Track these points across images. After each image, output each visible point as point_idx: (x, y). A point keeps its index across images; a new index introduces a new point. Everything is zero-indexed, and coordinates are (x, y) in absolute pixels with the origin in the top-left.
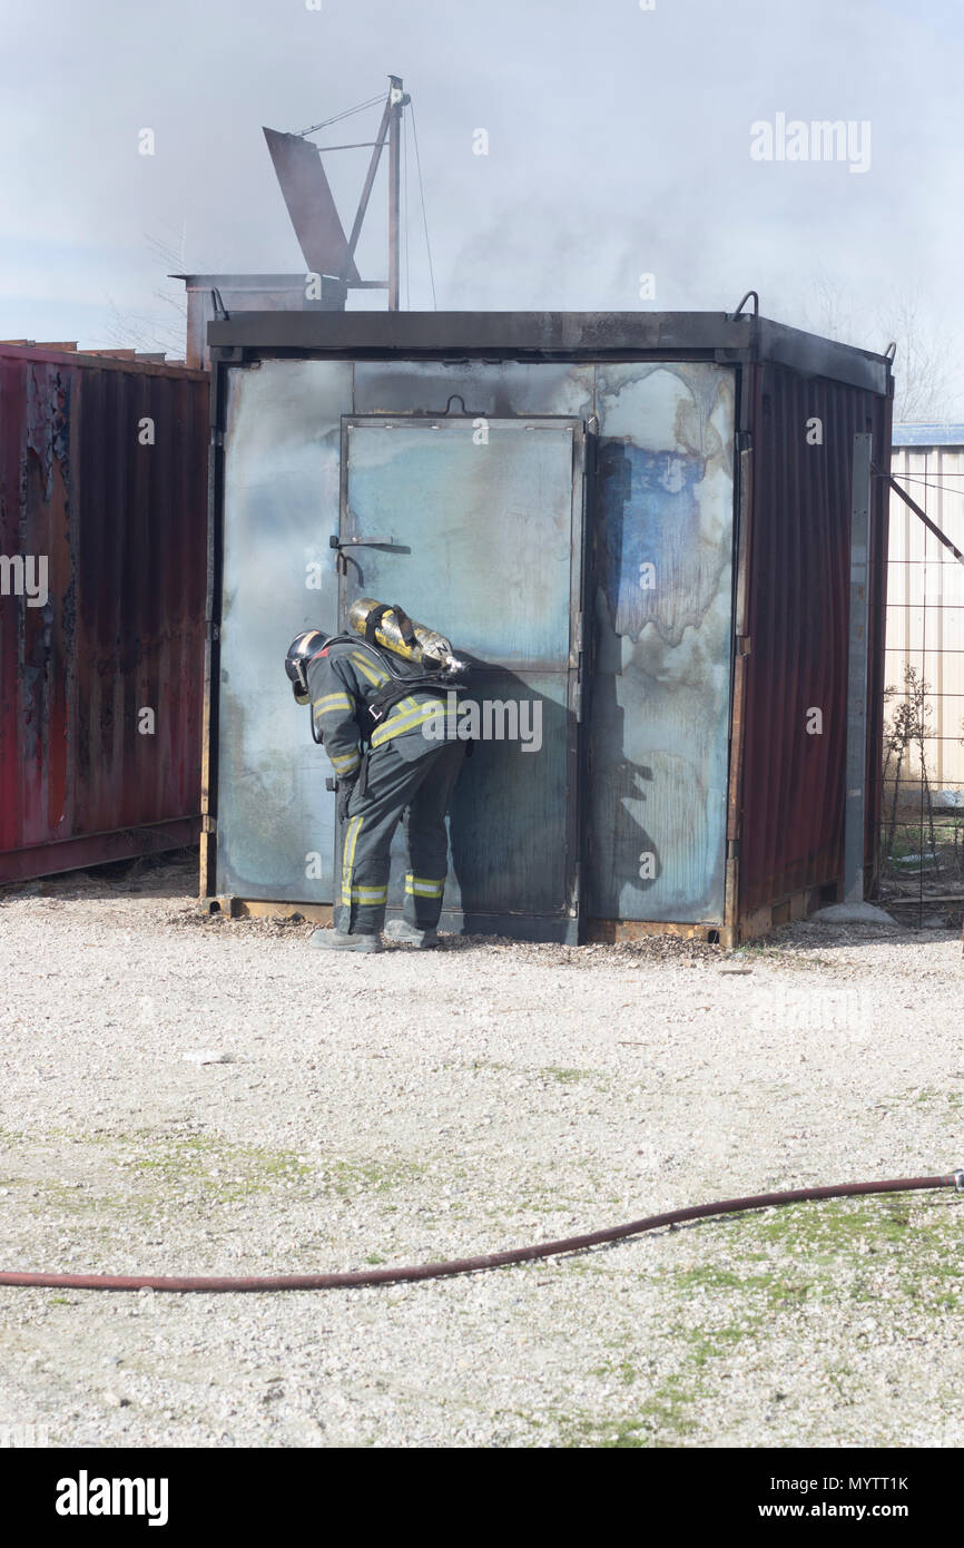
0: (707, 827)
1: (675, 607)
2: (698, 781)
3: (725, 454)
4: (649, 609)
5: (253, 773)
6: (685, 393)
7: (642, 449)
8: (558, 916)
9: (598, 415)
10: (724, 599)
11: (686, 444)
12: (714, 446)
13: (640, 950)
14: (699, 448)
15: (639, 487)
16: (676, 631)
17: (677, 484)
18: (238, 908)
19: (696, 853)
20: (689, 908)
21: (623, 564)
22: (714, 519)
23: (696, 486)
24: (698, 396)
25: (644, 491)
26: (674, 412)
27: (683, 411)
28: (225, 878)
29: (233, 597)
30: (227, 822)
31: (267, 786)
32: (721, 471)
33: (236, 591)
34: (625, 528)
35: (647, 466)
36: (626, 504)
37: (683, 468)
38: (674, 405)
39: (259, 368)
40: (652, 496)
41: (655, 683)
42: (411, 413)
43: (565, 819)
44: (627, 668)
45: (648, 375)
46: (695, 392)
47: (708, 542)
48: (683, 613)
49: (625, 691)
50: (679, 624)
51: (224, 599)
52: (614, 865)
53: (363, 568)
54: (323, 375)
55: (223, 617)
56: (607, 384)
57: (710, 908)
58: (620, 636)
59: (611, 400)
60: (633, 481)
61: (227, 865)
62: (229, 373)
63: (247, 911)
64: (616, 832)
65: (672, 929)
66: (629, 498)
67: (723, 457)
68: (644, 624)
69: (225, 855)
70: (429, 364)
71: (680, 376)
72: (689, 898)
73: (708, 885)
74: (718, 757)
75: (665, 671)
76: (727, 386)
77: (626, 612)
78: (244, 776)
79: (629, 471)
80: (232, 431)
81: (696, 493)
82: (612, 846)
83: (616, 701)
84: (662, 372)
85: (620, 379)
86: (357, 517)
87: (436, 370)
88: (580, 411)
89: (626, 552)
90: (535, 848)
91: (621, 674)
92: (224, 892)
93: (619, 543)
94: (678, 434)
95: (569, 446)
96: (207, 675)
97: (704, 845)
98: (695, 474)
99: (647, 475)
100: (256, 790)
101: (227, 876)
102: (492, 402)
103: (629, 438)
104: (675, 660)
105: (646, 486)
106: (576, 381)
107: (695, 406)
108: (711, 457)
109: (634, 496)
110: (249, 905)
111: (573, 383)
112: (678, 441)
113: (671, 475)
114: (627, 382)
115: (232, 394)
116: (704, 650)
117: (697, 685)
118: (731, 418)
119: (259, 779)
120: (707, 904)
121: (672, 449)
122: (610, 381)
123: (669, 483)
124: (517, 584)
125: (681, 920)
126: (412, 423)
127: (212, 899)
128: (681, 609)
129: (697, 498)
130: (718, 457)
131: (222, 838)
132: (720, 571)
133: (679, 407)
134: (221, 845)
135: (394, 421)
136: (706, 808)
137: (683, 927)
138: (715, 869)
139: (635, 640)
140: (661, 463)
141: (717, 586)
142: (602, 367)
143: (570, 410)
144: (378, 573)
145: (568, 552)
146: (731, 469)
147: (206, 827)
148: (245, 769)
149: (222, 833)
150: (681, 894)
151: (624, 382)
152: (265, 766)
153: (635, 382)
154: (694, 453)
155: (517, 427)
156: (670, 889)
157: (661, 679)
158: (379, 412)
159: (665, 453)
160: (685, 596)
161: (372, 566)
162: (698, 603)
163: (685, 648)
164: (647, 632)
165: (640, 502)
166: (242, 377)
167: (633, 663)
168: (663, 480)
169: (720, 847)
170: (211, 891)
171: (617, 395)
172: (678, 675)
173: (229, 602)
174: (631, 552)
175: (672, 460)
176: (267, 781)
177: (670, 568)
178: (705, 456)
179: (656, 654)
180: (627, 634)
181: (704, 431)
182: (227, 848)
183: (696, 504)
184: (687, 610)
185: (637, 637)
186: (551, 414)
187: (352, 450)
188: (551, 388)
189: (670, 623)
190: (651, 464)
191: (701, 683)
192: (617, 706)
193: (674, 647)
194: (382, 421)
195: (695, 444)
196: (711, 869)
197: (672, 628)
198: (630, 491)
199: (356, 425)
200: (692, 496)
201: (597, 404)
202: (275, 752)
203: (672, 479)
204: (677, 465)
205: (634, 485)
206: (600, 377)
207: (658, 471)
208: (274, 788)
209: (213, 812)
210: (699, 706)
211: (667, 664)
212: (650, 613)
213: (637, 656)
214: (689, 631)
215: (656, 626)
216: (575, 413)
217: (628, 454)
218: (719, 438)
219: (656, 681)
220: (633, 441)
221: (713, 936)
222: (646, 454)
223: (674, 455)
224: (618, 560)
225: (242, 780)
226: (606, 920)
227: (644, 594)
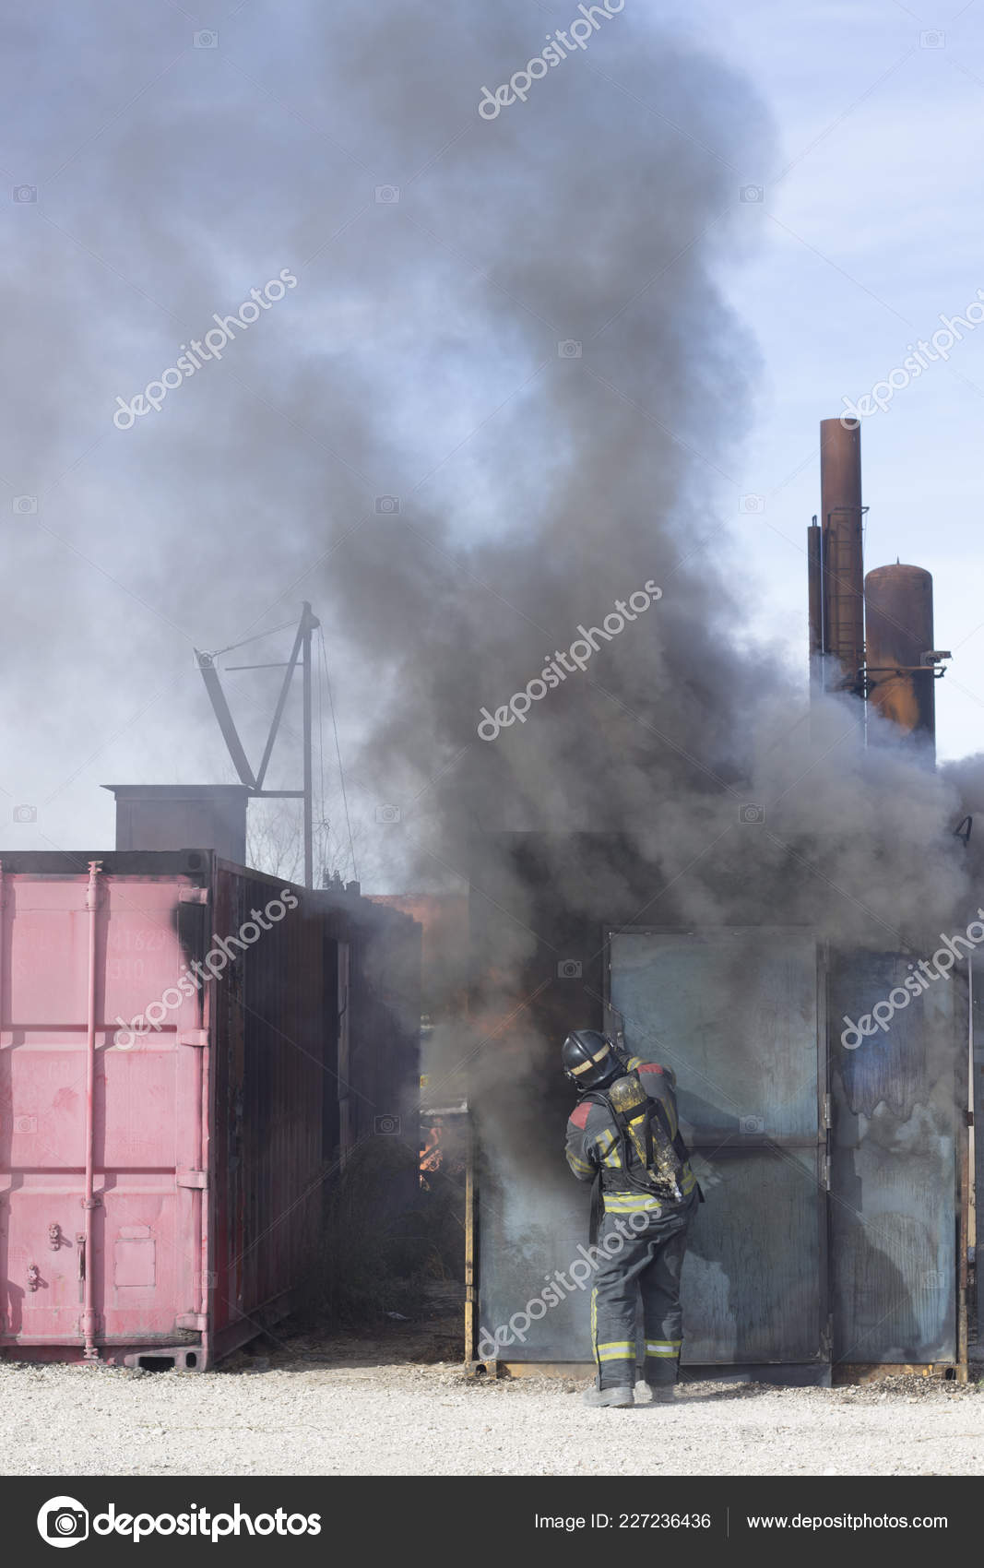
0: (939, 1279)
2: (929, 1238)
4: (881, 1090)
5: (514, 1246)
7: (869, 951)
8: (814, 1362)
11: (909, 946)
15: (868, 984)
16: (906, 1108)
18: (502, 1369)
19: (929, 1303)
20: (923, 1351)
25: (873, 987)
30: (489, 1291)
31: (528, 1258)
35: (874, 966)
36: (857, 998)
40: (880, 991)
41: (889, 1155)
43: (817, 1276)
44: (863, 1141)
47: (932, 1031)
48: (911, 1092)
49: (862, 1163)
50: (909, 1102)
52: (855, 1316)
57: (943, 1349)
58: (856, 1114)
60: (862, 978)
63: (510, 1372)
64: (856, 1286)
65: (909, 1370)
66: (860, 994)
68: (877, 1103)
69: (488, 1321)
72: (924, 1341)
73: (941, 1329)
74: (946, 1217)
75: (897, 1144)
77: (861, 1093)
78: (504, 1249)
79: (858, 970)
82: (853, 1298)
83: (854, 1171)
86: (619, 1014)
90: (791, 1303)
91: (858, 1148)
94: (902, 938)
97: (936, 1295)
99: (874, 973)
100: (518, 1260)
104: (907, 1133)
105: (874, 983)
109: (865, 992)
110: (513, 1366)
112: (902, 943)
113: (896, 973)
116: (931, 1124)
117: (926, 1154)
119: (519, 1251)
120: (940, 1346)
123: (894, 980)
124: (769, 1070)
125: (918, 1361)
126: (670, 930)
127: (477, 1363)
128: (908, 1089)
131: (486, 1307)
134: (486, 1313)
135: (652, 928)
136: (936, 1261)
137: (919, 1367)
138: (947, 1314)
139: (870, 1117)
140: (887, 963)
141: (941, 1068)
145: (814, 1042)
147: (470, 1296)
148: (507, 1242)
149: (484, 1302)
150: (916, 1338)
152: (525, 1239)
154: (917, 954)
155: (765, 932)
156: (907, 1335)
157: (893, 1150)
159: (890, 954)
160: (913, 1078)
163: (915, 1123)
164: (880, 1110)
165: (869, 997)
167: (867, 1137)
168: (889, 978)
169: (950, 1292)
170: (477, 1355)
172: (909, 1146)
175: (897, 960)
176: (528, 1254)
177: (896, 1053)
178: (927, 956)
179: (889, 1130)
180: (861, 1112)
182: (489, 1314)
184: (915, 1090)
185: (872, 1114)
187: (614, 954)
189: (900, 1102)
190: (878, 963)
191: (930, 1152)
192: (857, 1176)
193: (905, 1122)
194: (641, 928)
195: (918, 946)
196: (943, 1315)
197: (903, 1105)
199: (617, 932)
202: (534, 1226)
203: (897, 976)
204: (902, 964)
205: (864, 982)
207: (885, 969)
208: (534, 1260)
209: (476, 1284)
210: (928, 1172)
211: (898, 1137)
212: (882, 1093)
213: (872, 1130)
214: (918, 1107)
215: (888, 1104)
219: (889, 1152)
222: (873, 955)
223: (899, 955)
225: (503, 1252)
226: (849, 1364)
227: (876, 1076)
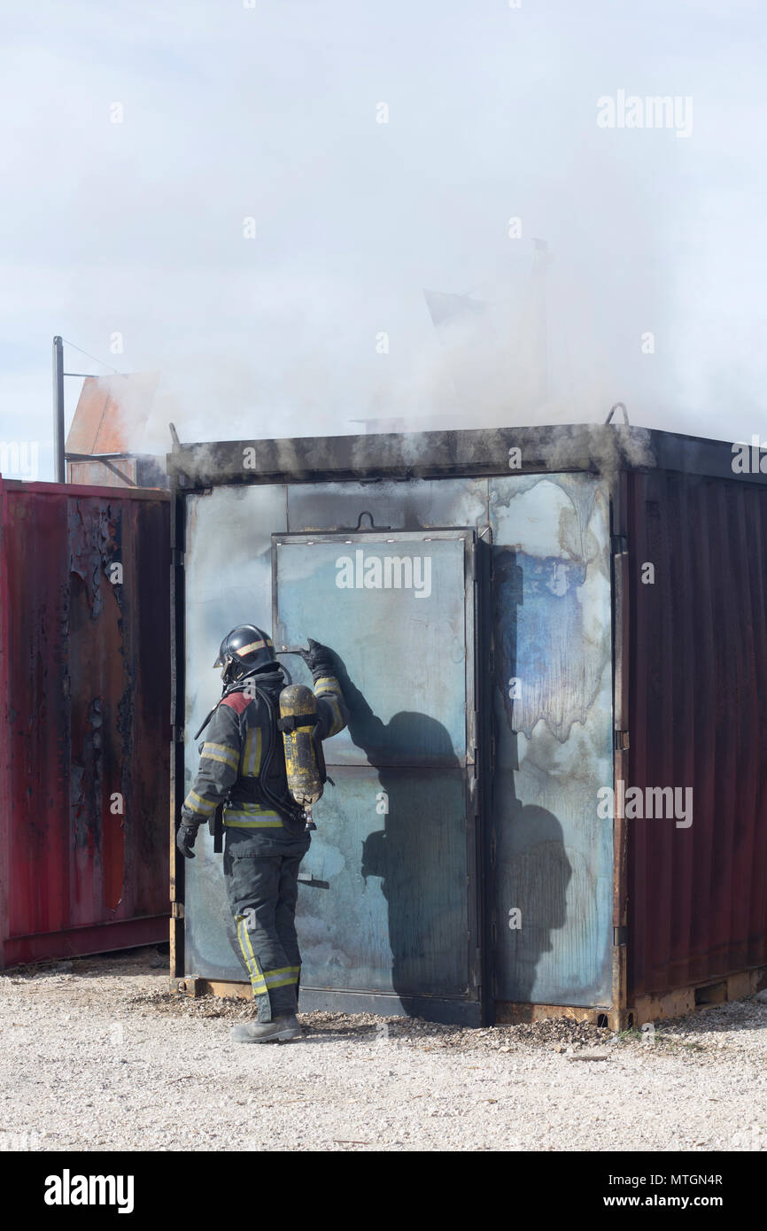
0: (597, 914)
1: (564, 702)
2: (588, 870)
3: (603, 558)
4: (541, 707)
5: (212, 863)
6: (565, 501)
7: (531, 557)
8: (462, 1000)
9: (491, 525)
10: (606, 694)
11: (569, 550)
12: (592, 551)
13: (529, 1033)
14: (579, 553)
15: (529, 591)
16: (565, 726)
17: (561, 588)
18: (202, 988)
19: (588, 941)
20: (582, 993)
21: (518, 664)
22: (595, 620)
23: (579, 589)
24: (578, 504)
25: (534, 596)
26: (558, 520)
27: (565, 518)
28: (191, 960)
29: (194, 702)
30: (192, 909)
32: (599, 574)
33: (196, 697)
34: (519, 631)
35: (536, 572)
36: (519, 608)
37: (566, 573)
38: (557, 513)
39: (210, 494)
40: (542, 599)
41: (548, 777)
42: (335, 529)
43: (466, 907)
44: (522, 763)
45: (533, 486)
46: (575, 501)
47: (591, 642)
48: (570, 711)
49: (523, 785)
50: (567, 720)
51: (186, 704)
52: (516, 951)
53: (292, 674)
54: (263, 497)
55: (186, 722)
56: (499, 496)
57: (601, 992)
58: (515, 733)
59: (503, 511)
60: (524, 586)
61: (193, 947)
62: (187, 499)
63: (211, 991)
65: (570, 1013)
66: (521, 603)
67: (601, 561)
68: (536, 721)
69: (191, 939)
70: (348, 483)
71: (561, 487)
72: (583, 982)
73: (600, 970)
74: (605, 847)
75: (556, 766)
76: (603, 494)
77: (521, 711)
78: (205, 866)
79: (520, 577)
80: (190, 552)
81: (579, 596)
83: (515, 795)
84: (546, 483)
85: (510, 491)
86: (285, 627)
87: (354, 489)
88: (477, 522)
89: (520, 653)
90: (441, 934)
91: (518, 769)
92: (191, 973)
93: (514, 646)
94: (562, 541)
95: (461, 556)
96: (172, 774)
97: (595, 933)
98: (577, 579)
99: (536, 580)
100: (216, 878)
101: (194, 958)
102: (402, 516)
103: (520, 545)
104: (565, 755)
105: (535, 590)
106: (472, 494)
107: (575, 513)
108: (590, 561)
109: (526, 601)
110: (213, 985)
111: (470, 497)
112: (562, 547)
113: (556, 580)
114: (516, 493)
115: (189, 518)
116: (590, 746)
117: (585, 779)
118: (606, 524)
120: (599, 988)
121: (557, 556)
122: (501, 494)
123: (555, 588)
124: (421, 686)
125: (577, 1004)
126: (330, 538)
127: (180, 980)
128: (568, 707)
129: (580, 601)
130: (596, 561)
131: (189, 922)
132: (601, 670)
133: (561, 515)
134: (188, 930)
135: (315, 537)
136: (595, 897)
137: (579, 1011)
138: (605, 955)
139: (529, 737)
140: (548, 569)
141: (600, 683)
142: (494, 480)
143: (468, 522)
144: (304, 678)
145: (463, 655)
146: (608, 572)
147: (174, 913)
148: (206, 860)
149: (189, 919)
150: (575, 978)
151: (513, 493)
153: (522, 493)
154: (577, 558)
155: (418, 539)
156: (566, 975)
157: (552, 773)
158: (308, 530)
159: (551, 559)
160: (572, 693)
161: (299, 672)
162: (583, 701)
163: (572, 744)
164: (539, 728)
165: (531, 608)
166: (197, 502)
167: (527, 759)
168: (550, 585)
169: (609, 933)
170: (180, 972)
171: (508, 506)
172: (568, 769)
173: (190, 707)
174: (525, 653)
175: (557, 565)
177: (559, 667)
178: (585, 560)
179: (547, 751)
180: (520, 731)
181: (583, 536)
182: (193, 932)
183: (578, 607)
184: (574, 707)
185: (531, 733)
186: (452, 526)
187: (280, 566)
188: (451, 503)
189: (558, 720)
190: (539, 570)
191: (588, 776)
192: (516, 799)
193: (563, 742)
194: (304, 538)
195: (577, 550)
196: (601, 956)
197: (560, 724)
198: (522, 596)
199: (283, 543)
200: (575, 599)
201: (491, 515)
203: (557, 583)
204: (563, 569)
205: (526, 590)
206: (493, 490)
207: (546, 576)
209: (180, 898)
210: (587, 798)
211: (557, 758)
212: (541, 711)
213: (531, 751)
214: (575, 726)
215: (547, 723)
216: (473, 524)
217: (520, 561)
218: (597, 543)
219: (548, 774)
220: (523, 548)
221: (602, 1020)
222: (534, 560)
223: (559, 560)
224: (513, 661)
225: (206, 869)
226: (512, 1003)
227: (537, 692)
